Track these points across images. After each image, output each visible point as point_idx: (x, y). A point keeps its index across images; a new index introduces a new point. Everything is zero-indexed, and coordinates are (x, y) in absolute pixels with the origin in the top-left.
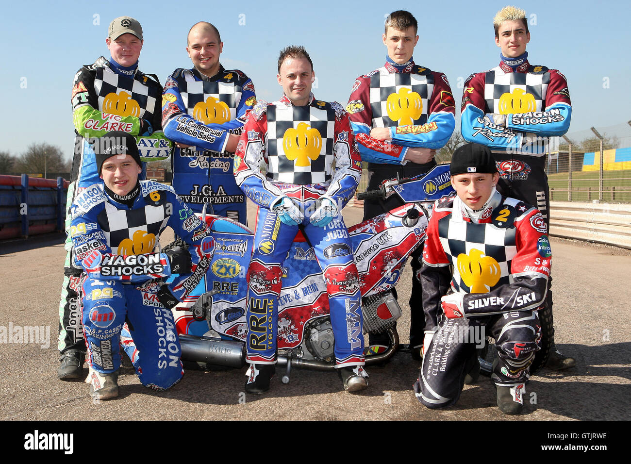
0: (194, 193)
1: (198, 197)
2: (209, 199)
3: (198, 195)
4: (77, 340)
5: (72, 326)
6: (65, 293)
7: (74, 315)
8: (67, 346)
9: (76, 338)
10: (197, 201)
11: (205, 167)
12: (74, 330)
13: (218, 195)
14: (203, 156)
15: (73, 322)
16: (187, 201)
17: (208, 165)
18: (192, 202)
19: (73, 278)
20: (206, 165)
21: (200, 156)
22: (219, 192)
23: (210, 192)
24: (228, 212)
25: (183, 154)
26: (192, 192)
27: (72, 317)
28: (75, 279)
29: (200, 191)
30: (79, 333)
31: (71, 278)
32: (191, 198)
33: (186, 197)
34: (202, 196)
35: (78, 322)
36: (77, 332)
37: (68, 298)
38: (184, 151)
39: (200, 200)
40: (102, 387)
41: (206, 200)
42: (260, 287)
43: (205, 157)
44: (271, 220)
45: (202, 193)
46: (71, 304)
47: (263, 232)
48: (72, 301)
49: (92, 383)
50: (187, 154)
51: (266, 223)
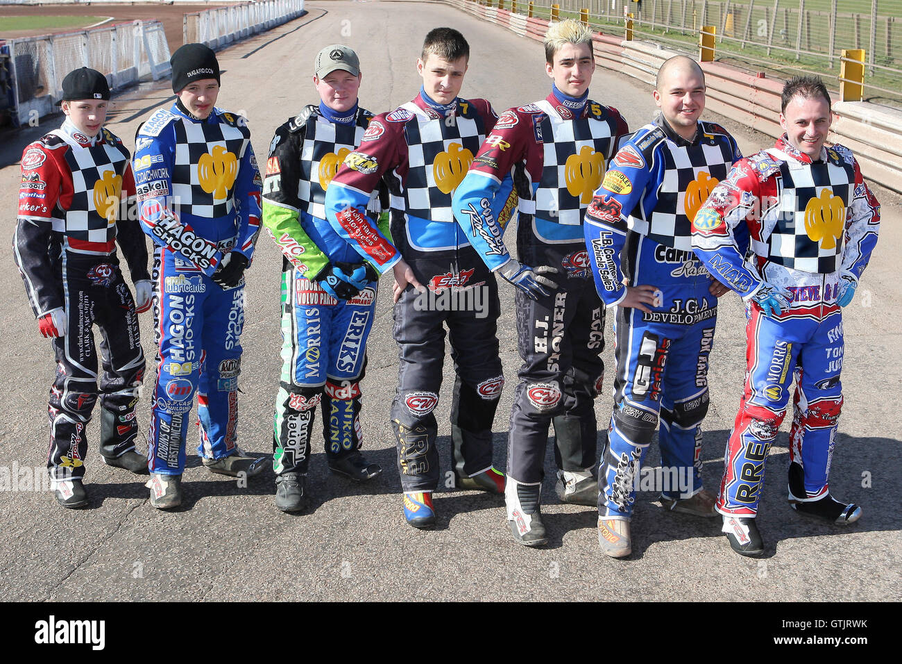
0: (675, 310)
1: (679, 316)
2: (694, 318)
3: (679, 313)
4: (296, 462)
5: (290, 447)
6: (281, 410)
7: (293, 434)
8: (286, 468)
9: (295, 460)
10: (678, 321)
11: (691, 274)
12: (293, 451)
13: (702, 310)
14: (690, 260)
15: (291, 442)
16: (664, 321)
17: (695, 271)
18: (671, 321)
19: (295, 396)
20: (692, 273)
21: (687, 261)
22: (703, 306)
23: (696, 307)
24: (704, 331)
26: (673, 309)
27: (291, 436)
28: (297, 398)
29: (683, 307)
30: (299, 454)
31: (292, 396)
32: (669, 317)
33: (663, 316)
34: (686, 313)
35: (298, 442)
36: (297, 452)
37: (285, 415)
38: (663, 254)
39: (682, 319)
40: (164, 493)
41: (689, 319)
42: (765, 434)
43: (694, 261)
44: (779, 358)
45: (685, 310)
46: (290, 422)
47: (770, 374)
48: (291, 419)
49: (154, 488)
50: (668, 259)
51: (773, 362)
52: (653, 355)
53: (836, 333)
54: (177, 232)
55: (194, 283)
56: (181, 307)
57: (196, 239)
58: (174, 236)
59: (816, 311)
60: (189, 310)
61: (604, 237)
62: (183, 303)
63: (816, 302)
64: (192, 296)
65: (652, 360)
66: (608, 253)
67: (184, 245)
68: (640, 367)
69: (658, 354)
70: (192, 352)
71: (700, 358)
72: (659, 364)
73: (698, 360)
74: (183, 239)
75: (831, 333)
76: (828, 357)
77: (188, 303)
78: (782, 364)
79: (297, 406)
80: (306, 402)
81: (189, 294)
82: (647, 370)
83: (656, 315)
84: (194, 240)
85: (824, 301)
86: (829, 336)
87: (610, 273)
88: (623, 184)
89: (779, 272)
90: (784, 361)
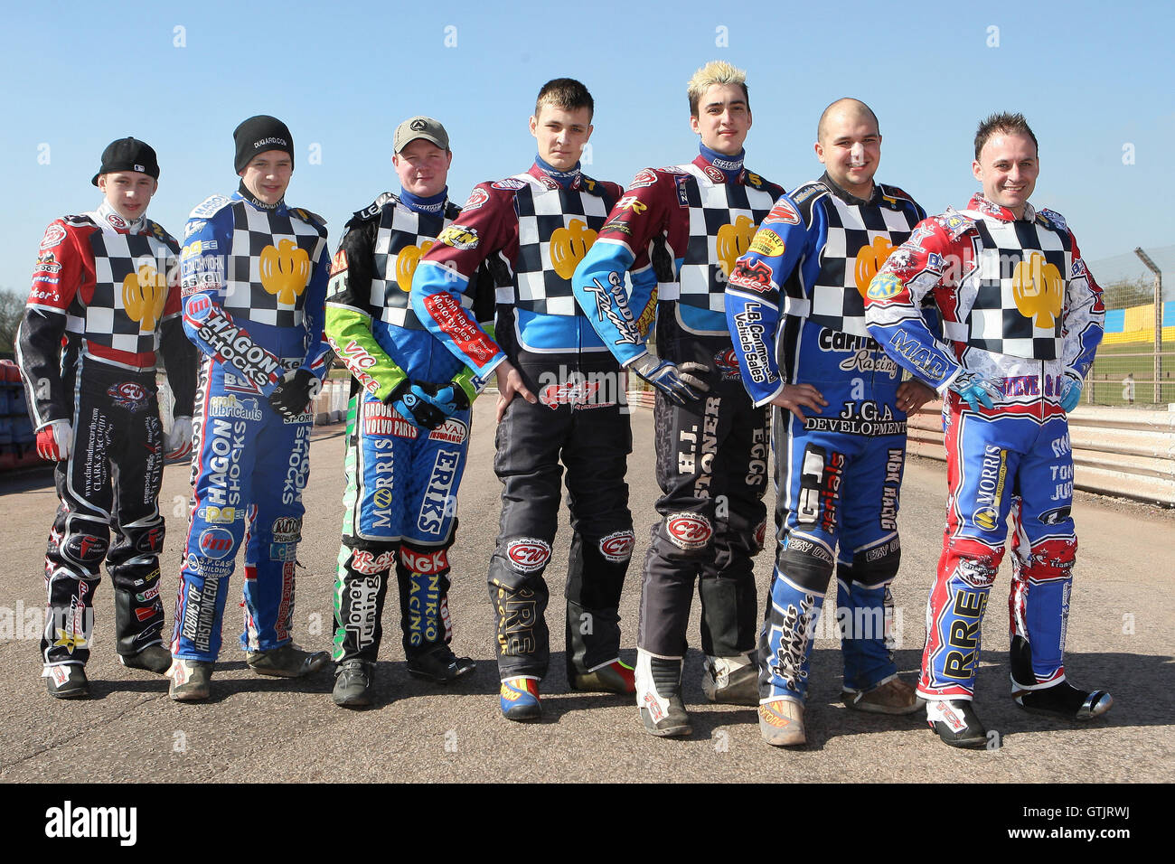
0: (847, 415)
1: (853, 423)
2: (873, 427)
3: (853, 419)
4: (362, 646)
5: (354, 624)
6: (343, 573)
7: (357, 606)
8: (347, 653)
9: (360, 642)
10: (851, 429)
11: (867, 369)
12: (357, 631)
13: (884, 419)
14: (864, 349)
15: (355, 618)
16: (833, 429)
17: (872, 365)
18: (842, 430)
19: (359, 553)
20: (869, 366)
21: (861, 349)
22: (886, 414)
23: (876, 413)
24: (891, 452)
25: (827, 345)
26: (843, 414)
27: (354, 609)
28: (361, 555)
29: (857, 412)
30: (366, 634)
31: (356, 553)
32: (839, 424)
33: (831, 421)
34: (862, 420)
35: (364, 618)
36: (362, 634)
37: (347, 580)
38: (829, 339)
39: (857, 427)
40: (187, 681)
41: (866, 428)
42: (979, 577)
43: (869, 351)
44: (992, 469)
45: (860, 415)
46: (354, 589)
47: (980, 493)
48: (354, 585)
49: (175, 677)
50: (836, 346)
51: (983, 475)
52: (820, 474)
53: (1063, 446)
54: (229, 335)
55: (248, 407)
56: (228, 435)
57: (252, 346)
58: (224, 340)
59: (1034, 409)
60: (238, 441)
61: (750, 309)
62: (231, 431)
63: (1034, 397)
64: (243, 423)
65: (819, 481)
66: (756, 332)
67: (237, 353)
68: (805, 491)
69: (827, 473)
70: (237, 494)
71: (886, 489)
72: (830, 487)
73: (884, 492)
74: (236, 345)
75: (1056, 444)
76: (1054, 478)
77: (237, 431)
78: (995, 478)
79: (362, 568)
80: (373, 561)
81: (240, 420)
82: (814, 494)
83: (821, 422)
84: (250, 348)
85: (1045, 395)
86: (1054, 448)
87: (759, 358)
88: (773, 243)
89: (983, 358)
90: (997, 474)
